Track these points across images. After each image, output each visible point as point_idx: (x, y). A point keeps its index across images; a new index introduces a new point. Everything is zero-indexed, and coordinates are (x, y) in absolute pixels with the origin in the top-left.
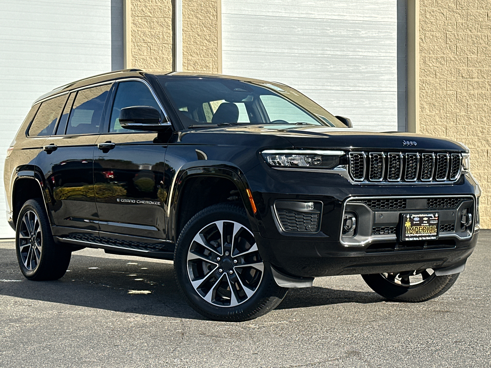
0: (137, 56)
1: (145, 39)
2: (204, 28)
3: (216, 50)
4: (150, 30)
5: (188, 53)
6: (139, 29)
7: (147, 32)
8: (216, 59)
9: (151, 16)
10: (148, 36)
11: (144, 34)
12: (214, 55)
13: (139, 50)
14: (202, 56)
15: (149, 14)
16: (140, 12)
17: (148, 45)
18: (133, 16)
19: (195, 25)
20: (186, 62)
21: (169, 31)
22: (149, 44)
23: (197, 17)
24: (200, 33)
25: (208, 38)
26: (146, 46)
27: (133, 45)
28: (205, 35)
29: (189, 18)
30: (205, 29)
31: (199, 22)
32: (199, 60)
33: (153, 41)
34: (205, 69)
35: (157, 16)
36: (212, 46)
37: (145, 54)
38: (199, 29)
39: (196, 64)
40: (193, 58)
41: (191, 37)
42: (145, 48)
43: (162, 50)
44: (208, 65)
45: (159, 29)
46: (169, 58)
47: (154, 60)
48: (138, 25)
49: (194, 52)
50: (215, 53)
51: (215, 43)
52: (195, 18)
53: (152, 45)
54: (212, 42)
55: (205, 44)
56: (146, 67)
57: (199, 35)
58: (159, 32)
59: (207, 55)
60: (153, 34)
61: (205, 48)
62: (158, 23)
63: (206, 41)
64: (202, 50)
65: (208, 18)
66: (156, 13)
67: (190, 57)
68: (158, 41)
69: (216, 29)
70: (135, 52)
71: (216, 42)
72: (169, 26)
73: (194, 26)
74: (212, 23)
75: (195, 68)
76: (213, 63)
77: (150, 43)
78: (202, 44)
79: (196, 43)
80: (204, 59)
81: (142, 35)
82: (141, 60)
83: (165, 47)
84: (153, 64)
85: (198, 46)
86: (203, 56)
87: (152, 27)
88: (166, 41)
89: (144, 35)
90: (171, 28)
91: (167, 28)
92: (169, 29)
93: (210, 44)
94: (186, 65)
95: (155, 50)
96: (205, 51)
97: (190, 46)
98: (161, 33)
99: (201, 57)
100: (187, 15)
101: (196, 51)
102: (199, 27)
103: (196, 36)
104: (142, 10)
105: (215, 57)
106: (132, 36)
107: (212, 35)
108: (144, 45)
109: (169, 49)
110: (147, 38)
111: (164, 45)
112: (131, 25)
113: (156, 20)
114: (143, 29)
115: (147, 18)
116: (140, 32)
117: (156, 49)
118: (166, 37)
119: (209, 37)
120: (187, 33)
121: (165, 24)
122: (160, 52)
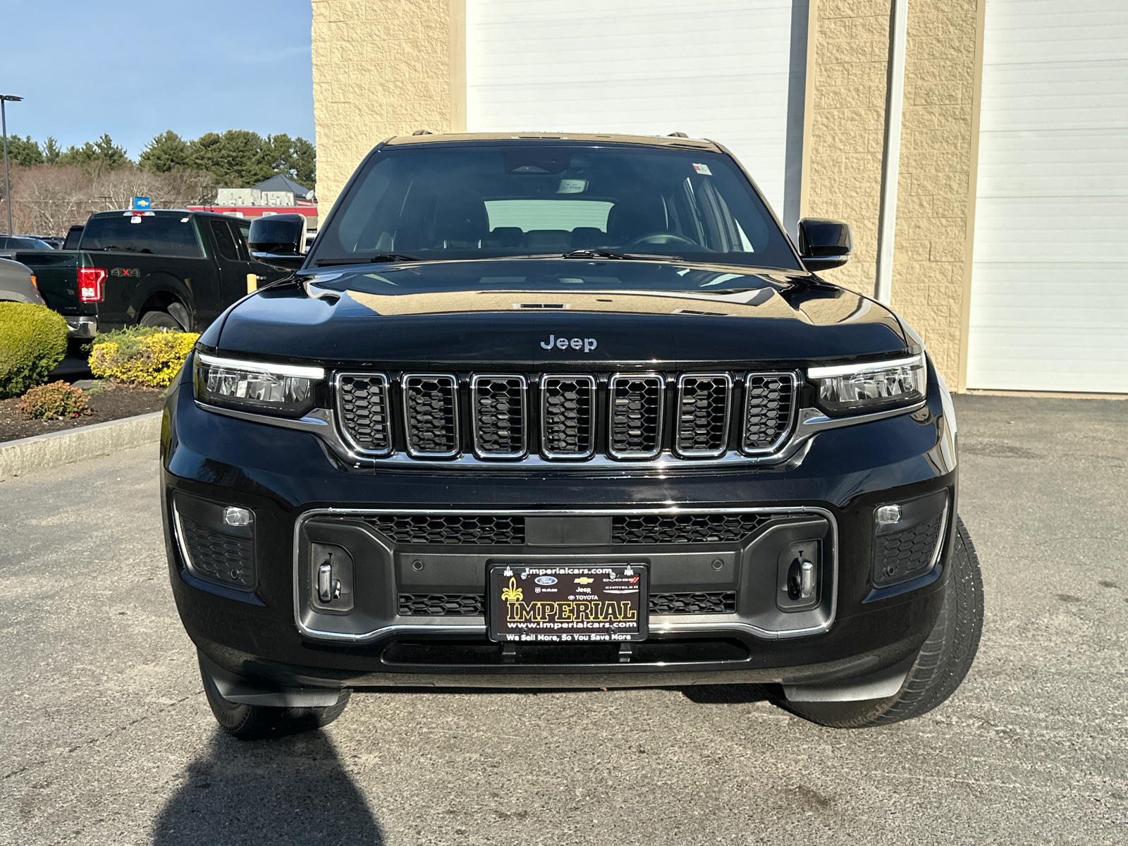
0: (823, 88)
1: (839, 57)
2: (950, 26)
3: (971, 65)
4: (849, 41)
5: (916, 74)
6: (831, 41)
7: (845, 46)
8: (970, 81)
9: (852, 15)
10: (845, 52)
11: (839, 49)
12: (965, 74)
13: (829, 76)
14: (943, 78)
15: (849, 12)
16: (832, 10)
17: (844, 67)
18: (821, 19)
19: (933, 23)
20: (913, 91)
21: (883, 39)
22: (846, 65)
23: (937, 9)
24: (941, 37)
25: (957, 44)
26: (841, 68)
27: (818, 70)
28: (952, 40)
29: (921, 11)
30: (951, 28)
31: (940, 17)
32: (936, 85)
33: (854, 59)
34: (947, 102)
35: (863, 15)
36: (965, 58)
37: (839, 83)
38: (940, 29)
39: (931, 94)
40: (925, 84)
41: (924, 45)
42: (840, 73)
43: (869, 74)
44: (954, 94)
45: (865, 36)
46: (881, 86)
47: (854, 93)
48: (829, 34)
49: (928, 72)
50: (969, 70)
51: (969, 52)
52: (933, 11)
53: (852, 66)
54: (964, 52)
55: (949, 56)
56: (838, 106)
57: (939, 41)
58: (865, 42)
59: (953, 76)
60: (855, 46)
61: (948, 63)
62: (864, 26)
63: (953, 52)
64: (944, 67)
65: (959, 8)
66: (863, 9)
67: (920, 82)
68: (863, 59)
69: (974, 25)
70: (820, 82)
71: (971, 50)
72: (884, 30)
73: (931, 26)
74: (966, 17)
75: (929, 101)
76: (964, 90)
77: (848, 63)
78: (945, 57)
79: (933, 55)
80: (946, 83)
81: (834, 51)
82: (831, 94)
83: (875, 67)
84: (851, 100)
85: (936, 61)
86: (946, 77)
87: (854, 34)
88: (877, 58)
89: (837, 50)
90: (887, 33)
91: (880, 33)
92: (884, 36)
93: (960, 55)
94: (912, 96)
95: (856, 74)
96: (950, 68)
97: (922, 61)
98: (868, 44)
99: (941, 80)
100: (919, 7)
101: (932, 69)
102: (940, 25)
103: (934, 42)
104: (837, 6)
105: (967, 77)
106: (817, 53)
107: (964, 38)
108: (837, 68)
109: (881, 70)
110: (843, 56)
111: (873, 64)
112: (817, 35)
113: (862, 21)
114: (837, 40)
115: (846, 20)
116: (830, 47)
117: (858, 73)
118: (876, 50)
119: (959, 42)
120: (917, 38)
121: (878, 26)
122: (866, 77)
